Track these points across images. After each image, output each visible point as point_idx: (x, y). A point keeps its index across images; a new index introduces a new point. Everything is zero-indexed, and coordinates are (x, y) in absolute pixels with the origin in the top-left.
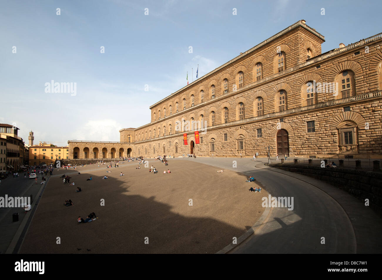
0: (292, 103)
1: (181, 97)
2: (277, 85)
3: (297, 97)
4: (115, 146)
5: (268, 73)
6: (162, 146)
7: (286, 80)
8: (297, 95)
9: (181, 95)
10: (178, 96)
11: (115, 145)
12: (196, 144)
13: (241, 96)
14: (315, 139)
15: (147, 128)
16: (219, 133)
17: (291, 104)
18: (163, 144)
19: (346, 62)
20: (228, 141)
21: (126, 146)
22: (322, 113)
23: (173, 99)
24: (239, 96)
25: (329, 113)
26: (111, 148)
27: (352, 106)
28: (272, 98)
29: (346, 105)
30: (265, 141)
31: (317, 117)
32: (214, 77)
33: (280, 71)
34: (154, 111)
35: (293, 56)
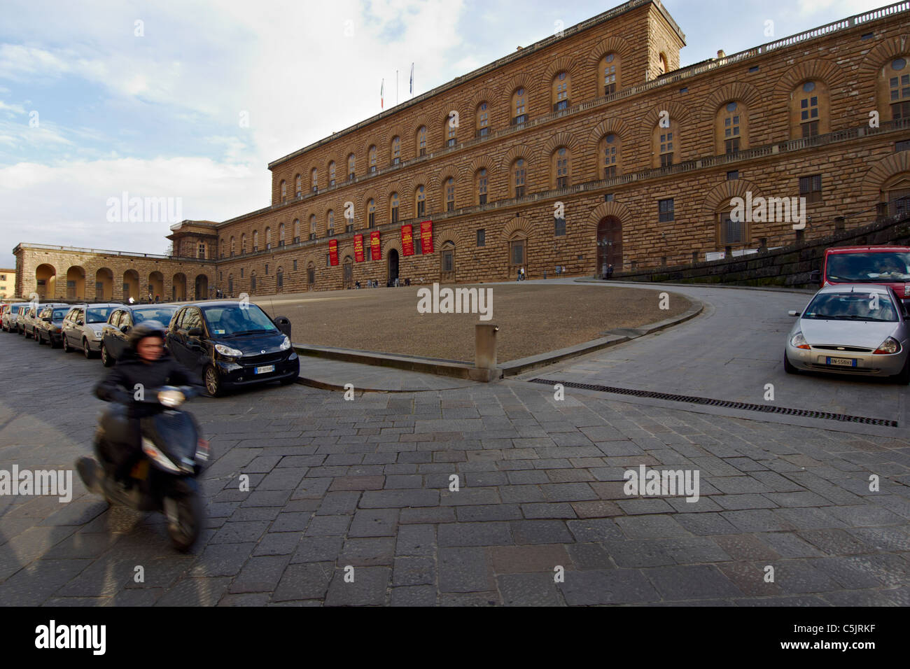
0: (631, 162)
1: (364, 142)
2: (602, 121)
3: (641, 148)
4: (160, 268)
5: (583, 96)
6: (303, 268)
7: (619, 113)
8: (641, 144)
9: (364, 136)
10: (354, 139)
11: (161, 263)
12: (405, 256)
13: (521, 142)
14: (673, 236)
15: (256, 221)
16: (466, 228)
17: (629, 163)
18: (307, 261)
19: (734, 84)
20: (487, 247)
21: (193, 268)
22: (688, 182)
23: (341, 145)
24: (515, 144)
25: (701, 182)
26: (148, 273)
27: (742, 170)
28: (589, 149)
29: (733, 167)
30: (572, 244)
31: (679, 191)
32: (456, 95)
33: (607, 93)
34: (282, 176)
35: (637, 64)
